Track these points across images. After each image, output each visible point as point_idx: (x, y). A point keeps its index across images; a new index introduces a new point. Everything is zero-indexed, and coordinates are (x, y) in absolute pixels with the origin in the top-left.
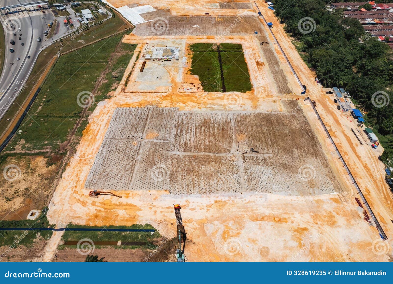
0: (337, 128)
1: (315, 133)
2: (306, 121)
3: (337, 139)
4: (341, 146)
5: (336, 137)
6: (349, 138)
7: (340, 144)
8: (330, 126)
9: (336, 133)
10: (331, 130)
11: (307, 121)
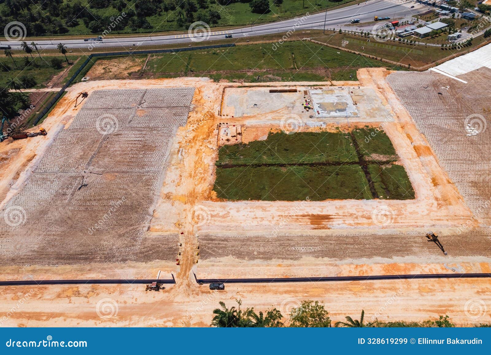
0: (78, 307)
1: (81, 264)
2: (114, 259)
3: (53, 296)
4: (35, 295)
5: (59, 296)
6: (44, 318)
7: (39, 296)
8: (86, 297)
9: (67, 300)
10: (78, 294)
11: (114, 262)
